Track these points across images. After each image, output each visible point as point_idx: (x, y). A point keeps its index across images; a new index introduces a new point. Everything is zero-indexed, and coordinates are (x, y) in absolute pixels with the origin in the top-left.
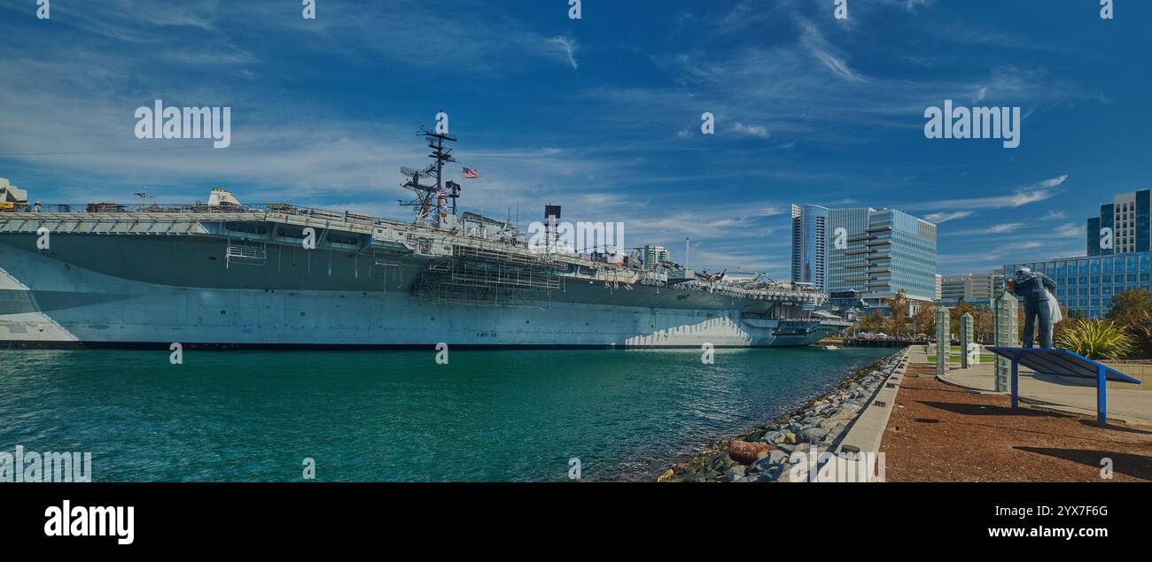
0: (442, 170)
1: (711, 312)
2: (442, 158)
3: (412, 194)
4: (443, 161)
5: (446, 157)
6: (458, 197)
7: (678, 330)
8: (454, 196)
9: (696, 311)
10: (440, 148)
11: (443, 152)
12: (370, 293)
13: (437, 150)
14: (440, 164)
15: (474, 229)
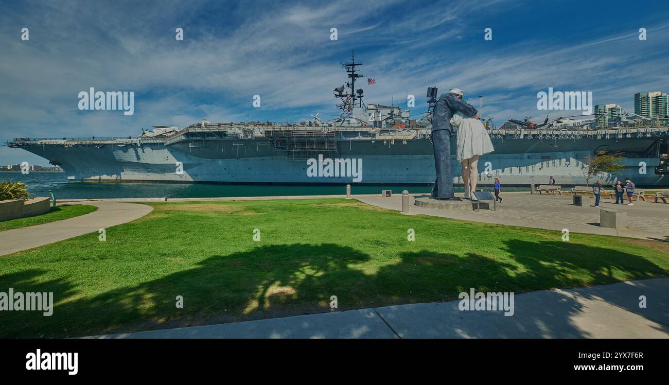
0: (355, 84)
1: (545, 154)
2: (354, 76)
3: (340, 101)
4: (355, 78)
5: (356, 76)
6: (362, 97)
7: (503, 171)
8: (360, 97)
9: (526, 155)
10: (353, 72)
11: (355, 73)
12: (274, 157)
13: (351, 73)
14: (353, 80)
15: (373, 114)
